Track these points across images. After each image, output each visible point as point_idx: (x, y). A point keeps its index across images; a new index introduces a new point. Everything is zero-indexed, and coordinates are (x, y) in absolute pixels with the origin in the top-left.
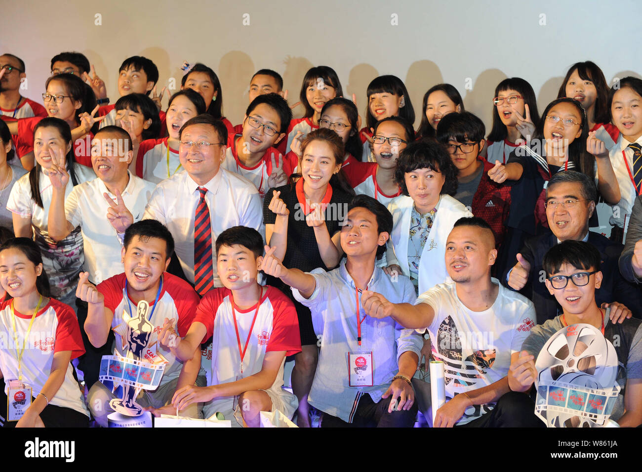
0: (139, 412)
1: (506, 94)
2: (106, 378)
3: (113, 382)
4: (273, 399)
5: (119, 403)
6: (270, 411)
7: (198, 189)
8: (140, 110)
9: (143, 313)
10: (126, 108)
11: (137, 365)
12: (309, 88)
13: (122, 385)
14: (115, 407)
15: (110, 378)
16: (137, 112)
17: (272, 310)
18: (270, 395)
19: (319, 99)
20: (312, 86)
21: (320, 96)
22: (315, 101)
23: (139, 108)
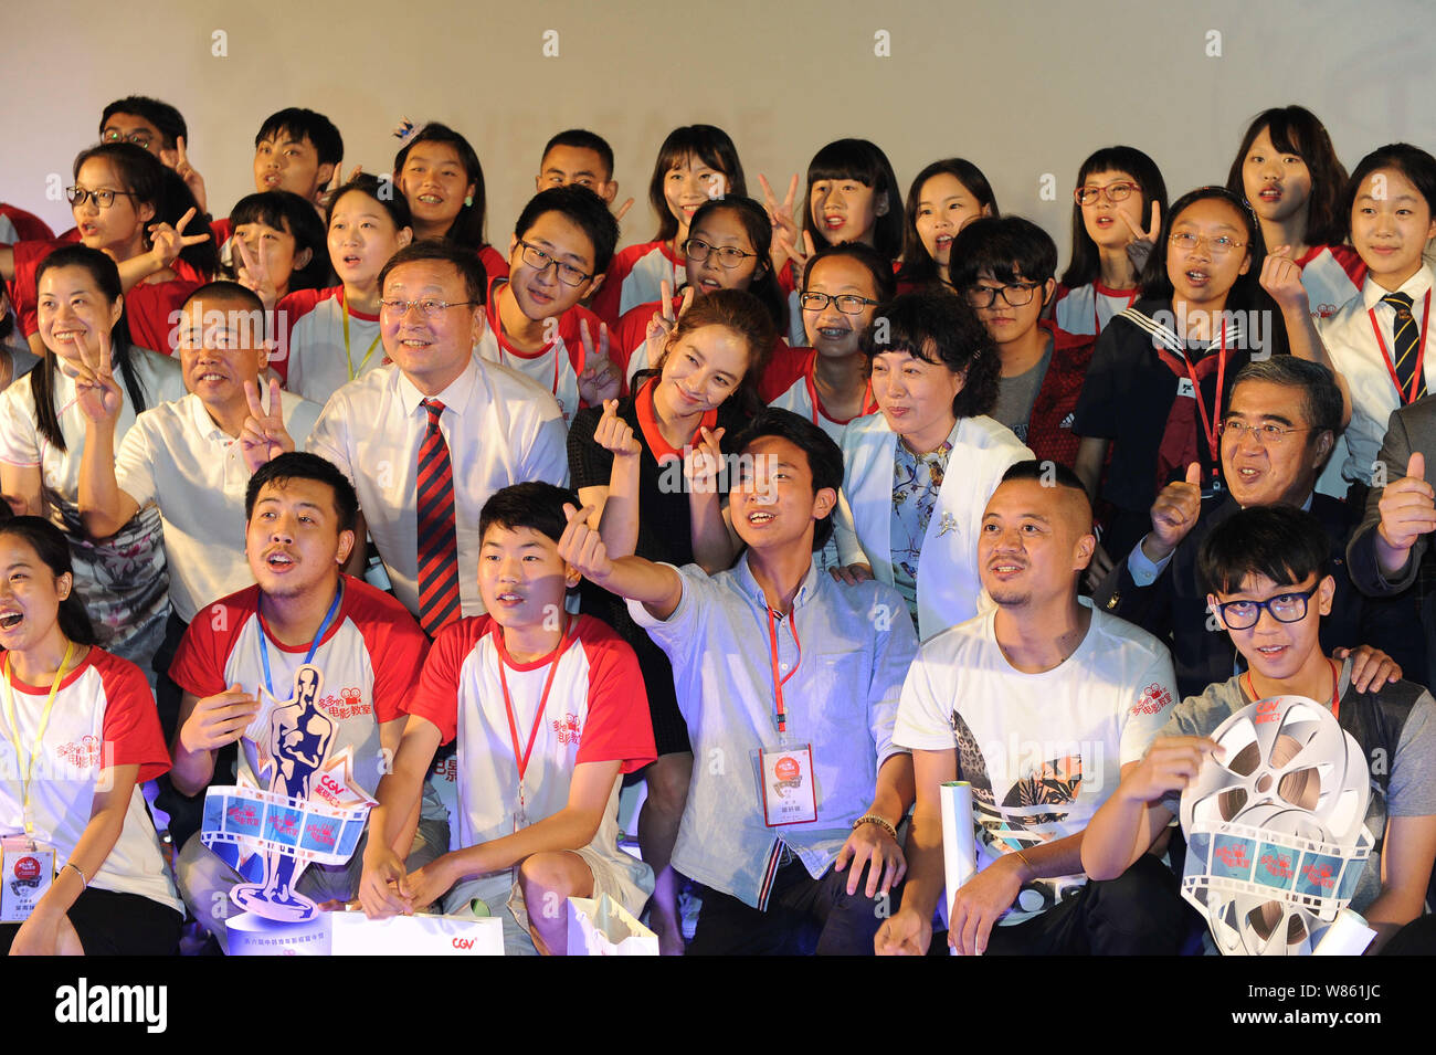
0: (308, 913)
1: (1101, 180)
2: (220, 836)
3: (236, 846)
4: (596, 871)
5: (254, 893)
6: (589, 897)
7: (423, 403)
8: (287, 227)
9: (308, 691)
10: (256, 221)
11: (297, 808)
12: (671, 173)
13: (260, 853)
14: (244, 902)
15: (230, 837)
16: (280, 229)
17: (585, 665)
18: (589, 862)
19: (692, 198)
20: (677, 169)
21: (695, 191)
22: (683, 202)
23: (284, 221)
